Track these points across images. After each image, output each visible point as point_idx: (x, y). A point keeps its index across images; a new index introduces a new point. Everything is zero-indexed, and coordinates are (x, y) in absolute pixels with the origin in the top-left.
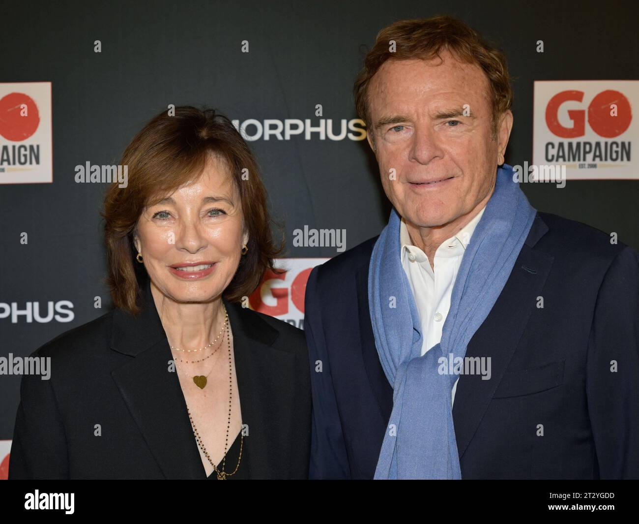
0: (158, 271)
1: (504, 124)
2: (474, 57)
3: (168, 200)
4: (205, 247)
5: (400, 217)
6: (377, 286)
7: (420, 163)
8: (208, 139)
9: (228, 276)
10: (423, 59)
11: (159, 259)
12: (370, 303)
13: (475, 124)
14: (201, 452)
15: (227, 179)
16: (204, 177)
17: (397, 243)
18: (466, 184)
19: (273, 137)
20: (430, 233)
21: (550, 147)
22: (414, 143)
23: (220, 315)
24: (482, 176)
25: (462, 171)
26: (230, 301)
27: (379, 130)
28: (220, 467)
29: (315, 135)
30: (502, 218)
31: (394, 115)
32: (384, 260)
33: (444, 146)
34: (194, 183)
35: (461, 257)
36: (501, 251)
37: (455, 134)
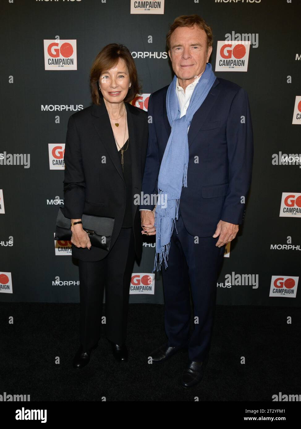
0: (105, 94)
1: (209, 50)
2: (203, 28)
3: (108, 73)
4: (118, 87)
5: (177, 77)
6: (169, 98)
7: (185, 59)
8: (120, 54)
9: (124, 96)
10: (188, 27)
11: (105, 90)
12: (166, 103)
13: (202, 48)
14: (117, 144)
15: (125, 66)
16: (118, 66)
17: (175, 86)
18: (197, 67)
19: (140, 57)
20: (185, 81)
21: (221, 61)
22: (183, 53)
23: (123, 106)
24: (202, 65)
25: (196, 63)
26: (126, 102)
27: (173, 49)
28: (122, 148)
29: (152, 57)
30: (206, 79)
31: (178, 44)
32: (171, 90)
33: (192, 55)
34: (115, 68)
35: (193, 90)
36: (205, 88)
37: (195, 51)
